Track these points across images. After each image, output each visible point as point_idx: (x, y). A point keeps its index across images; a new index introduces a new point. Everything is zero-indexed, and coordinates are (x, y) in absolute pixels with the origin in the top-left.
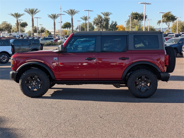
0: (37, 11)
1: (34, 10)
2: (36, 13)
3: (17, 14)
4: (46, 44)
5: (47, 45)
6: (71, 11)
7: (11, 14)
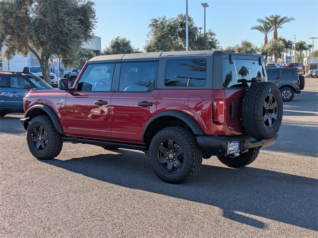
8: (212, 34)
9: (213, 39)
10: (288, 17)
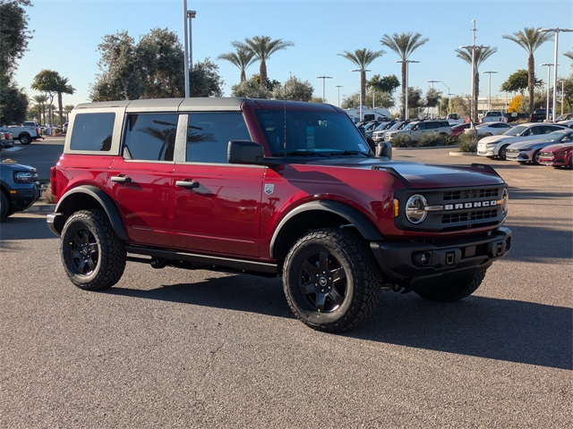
0: (419, 40)
1: (411, 39)
2: (415, 48)
3: (364, 53)
4: (423, 139)
5: (427, 146)
6: (529, 33)
7: (346, 54)
8: (211, 66)
9: (213, 75)
10: (283, 41)
